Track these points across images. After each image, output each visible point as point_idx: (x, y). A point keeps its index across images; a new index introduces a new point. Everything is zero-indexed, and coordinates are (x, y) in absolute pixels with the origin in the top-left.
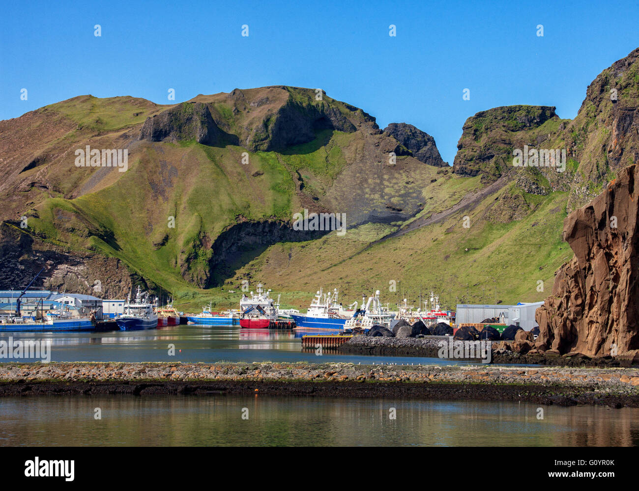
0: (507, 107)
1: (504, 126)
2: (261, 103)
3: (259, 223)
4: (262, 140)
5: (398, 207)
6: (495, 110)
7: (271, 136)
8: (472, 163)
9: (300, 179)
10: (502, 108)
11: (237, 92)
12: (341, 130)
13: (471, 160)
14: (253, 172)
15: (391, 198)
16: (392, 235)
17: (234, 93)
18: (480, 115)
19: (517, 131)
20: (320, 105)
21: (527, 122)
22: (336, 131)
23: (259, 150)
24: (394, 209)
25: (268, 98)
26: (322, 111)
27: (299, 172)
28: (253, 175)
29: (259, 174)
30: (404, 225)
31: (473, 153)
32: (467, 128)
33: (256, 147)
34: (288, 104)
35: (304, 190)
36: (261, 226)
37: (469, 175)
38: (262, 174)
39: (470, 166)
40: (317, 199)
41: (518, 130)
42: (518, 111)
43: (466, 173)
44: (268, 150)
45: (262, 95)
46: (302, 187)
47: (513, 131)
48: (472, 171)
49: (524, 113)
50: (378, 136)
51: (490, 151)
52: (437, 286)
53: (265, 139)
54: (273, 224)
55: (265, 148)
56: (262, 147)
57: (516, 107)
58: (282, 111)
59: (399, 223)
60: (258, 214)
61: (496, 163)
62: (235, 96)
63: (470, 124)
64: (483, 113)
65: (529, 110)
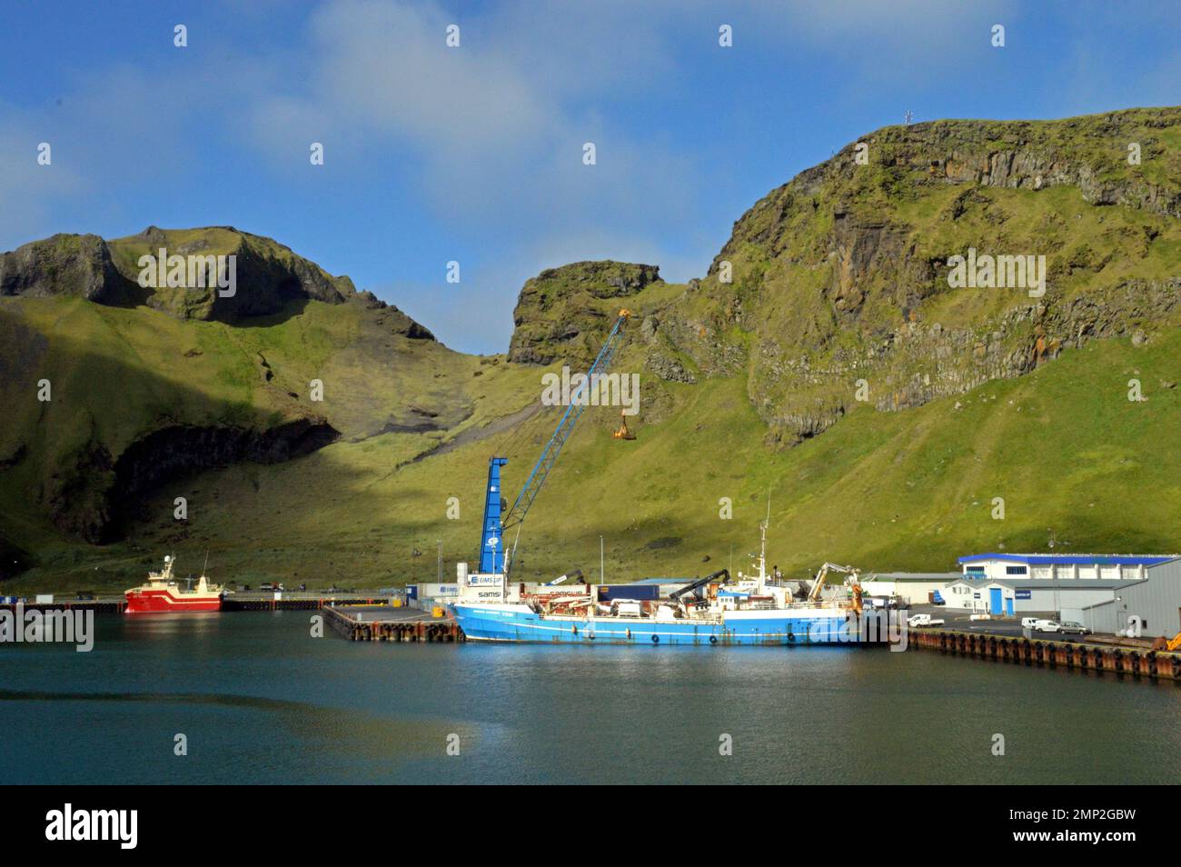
0: (590, 262)
1: (589, 290)
2: (195, 248)
3: (199, 429)
4: (199, 302)
5: (432, 411)
6: (572, 266)
7: (213, 296)
8: (543, 344)
9: (265, 364)
10: (583, 264)
11: (154, 233)
12: (320, 300)
13: (541, 340)
14: (185, 349)
15: (416, 397)
16: (432, 452)
17: (149, 232)
18: (548, 275)
19: (608, 297)
20: (289, 261)
21: (622, 285)
22: (313, 300)
23: (194, 318)
24: (424, 414)
25: (206, 242)
26: (292, 269)
27: (262, 353)
28: (185, 355)
29: (196, 354)
30: (448, 437)
31: (542, 330)
32: (528, 294)
33: (188, 312)
34: (240, 251)
35: (272, 380)
36: (203, 435)
37: (538, 363)
38: (201, 354)
39: (540, 349)
40: (295, 395)
41: (610, 297)
42: (608, 268)
43: (532, 360)
44: (210, 318)
45: (192, 237)
46: (269, 376)
47: (602, 297)
48: (543, 356)
49: (618, 272)
50: (379, 311)
51: (570, 325)
53: (205, 299)
54: (224, 433)
55: (204, 315)
56: (198, 314)
57: (603, 264)
59: (440, 433)
60: (197, 415)
61: (585, 341)
62: (151, 237)
63: (532, 287)
64: (553, 271)
65: (624, 268)
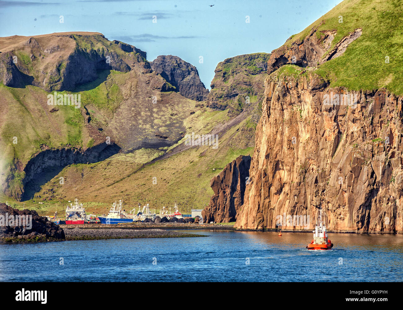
0: (248, 55)
1: (246, 70)
2: (53, 50)
3: (58, 150)
4: (56, 82)
5: (164, 135)
6: (239, 57)
7: (62, 78)
8: (221, 100)
9: (88, 113)
10: (244, 56)
11: (33, 41)
12: (118, 70)
13: (221, 97)
14: (50, 109)
15: (159, 128)
16: (160, 158)
17: (30, 42)
18: (228, 61)
19: (256, 74)
20: (101, 50)
21: (263, 67)
22: (114, 71)
23: (54, 90)
24: (161, 137)
25: (58, 47)
26: (103, 55)
27: (86, 107)
28: (51, 112)
29: (56, 111)
30: (169, 150)
31: (222, 92)
32: (218, 72)
33: (51, 88)
34: (75, 52)
35: (91, 122)
36: (59, 153)
37: (220, 109)
38: (58, 110)
39: (220, 102)
40: (101, 130)
41: (257, 74)
42: (257, 58)
43: (217, 107)
44: (61, 90)
45: (54, 43)
46: (89, 120)
47: (253, 74)
48: (221, 106)
49: (261, 60)
50: (148, 74)
51: (235, 90)
52: (192, 197)
53: (59, 81)
54: (69, 151)
55: (59, 89)
56: (56, 88)
57: (255, 55)
58: (71, 57)
59: (166, 148)
60: (57, 143)
61: (239, 101)
62: (31, 44)
63: (220, 68)
64: (230, 59)
65: (265, 57)
